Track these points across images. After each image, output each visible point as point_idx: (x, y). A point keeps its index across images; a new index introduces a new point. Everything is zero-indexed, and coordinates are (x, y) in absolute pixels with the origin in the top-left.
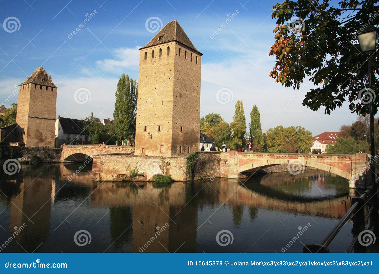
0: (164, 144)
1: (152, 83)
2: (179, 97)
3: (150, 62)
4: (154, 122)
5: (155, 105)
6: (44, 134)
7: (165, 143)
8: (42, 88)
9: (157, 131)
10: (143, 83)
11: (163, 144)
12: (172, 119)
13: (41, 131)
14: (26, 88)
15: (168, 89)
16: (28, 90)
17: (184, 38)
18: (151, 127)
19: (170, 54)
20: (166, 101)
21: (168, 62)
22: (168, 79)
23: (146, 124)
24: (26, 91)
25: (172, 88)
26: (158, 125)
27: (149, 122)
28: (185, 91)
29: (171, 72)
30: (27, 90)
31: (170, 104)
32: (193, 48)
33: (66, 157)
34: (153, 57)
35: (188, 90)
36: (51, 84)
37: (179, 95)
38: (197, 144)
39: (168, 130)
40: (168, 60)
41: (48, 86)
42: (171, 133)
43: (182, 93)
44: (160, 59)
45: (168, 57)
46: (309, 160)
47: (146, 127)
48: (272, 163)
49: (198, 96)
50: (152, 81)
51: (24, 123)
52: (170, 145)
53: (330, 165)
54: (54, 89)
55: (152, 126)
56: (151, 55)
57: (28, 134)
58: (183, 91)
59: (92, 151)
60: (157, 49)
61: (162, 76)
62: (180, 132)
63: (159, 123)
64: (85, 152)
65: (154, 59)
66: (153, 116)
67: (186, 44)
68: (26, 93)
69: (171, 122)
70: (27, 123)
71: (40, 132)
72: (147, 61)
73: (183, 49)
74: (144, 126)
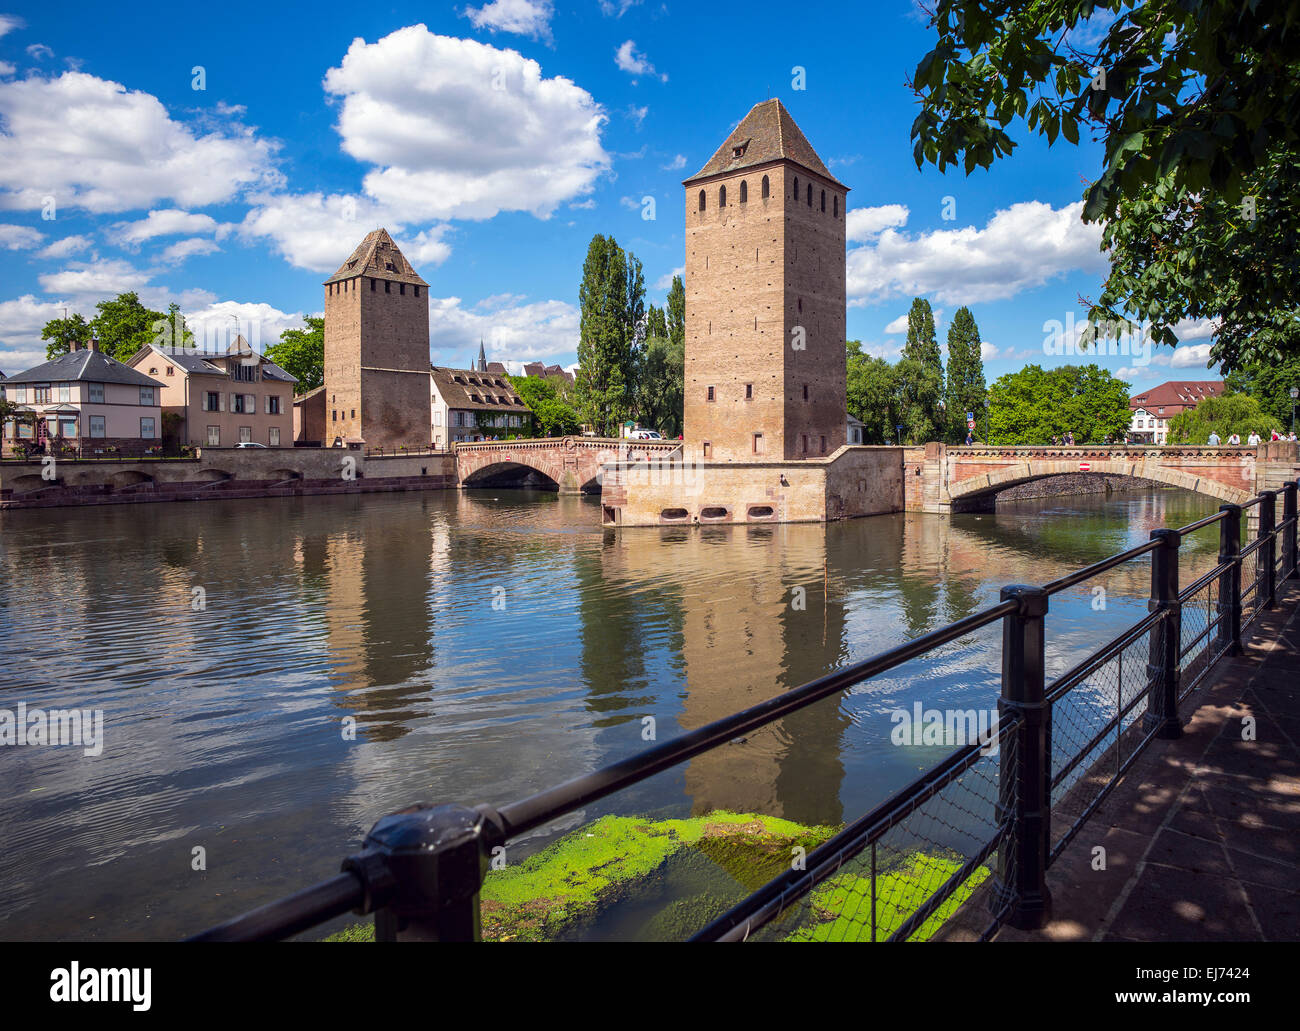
0: (763, 430)
1: (724, 274)
2: (797, 309)
3: (715, 219)
4: (733, 376)
5: (734, 332)
6: (405, 414)
7: (765, 427)
8: (391, 288)
9: (742, 399)
10: (698, 274)
11: (760, 430)
12: (782, 367)
13: (396, 406)
14: (346, 290)
15: (769, 289)
16: (354, 295)
17: (802, 148)
18: (726, 389)
19: (771, 196)
20: (765, 320)
21: (768, 216)
22: (769, 263)
23: (713, 379)
24: (346, 298)
25: (780, 287)
26: (744, 384)
27: (719, 377)
28: (810, 294)
29: (776, 243)
30: (351, 295)
31: (776, 328)
32: (824, 175)
33: (469, 474)
34: (723, 203)
35: (816, 289)
36: (412, 276)
37: (797, 304)
38: (842, 428)
39: (772, 395)
40: (766, 211)
41: (405, 284)
42: (783, 400)
43: (804, 299)
44: (743, 210)
45: (765, 204)
46: (1139, 463)
47: (711, 389)
48: (1041, 472)
49: (841, 302)
50: (723, 269)
51: (348, 386)
52: (780, 431)
53: (1197, 473)
54: (421, 290)
55: (728, 385)
56: (717, 200)
57: (363, 416)
58: (805, 294)
59: (545, 456)
60: (733, 184)
61: (752, 254)
62: (802, 400)
63: (748, 379)
64: (524, 459)
65: (727, 208)
66: (730, 359)
67: (807, 166)
68: (349, 306)
69: (780, 374)
70: (359, 386)
71: (393, 409)
72: (708, 215)
73: (803, 182)
74: (707, 387)
